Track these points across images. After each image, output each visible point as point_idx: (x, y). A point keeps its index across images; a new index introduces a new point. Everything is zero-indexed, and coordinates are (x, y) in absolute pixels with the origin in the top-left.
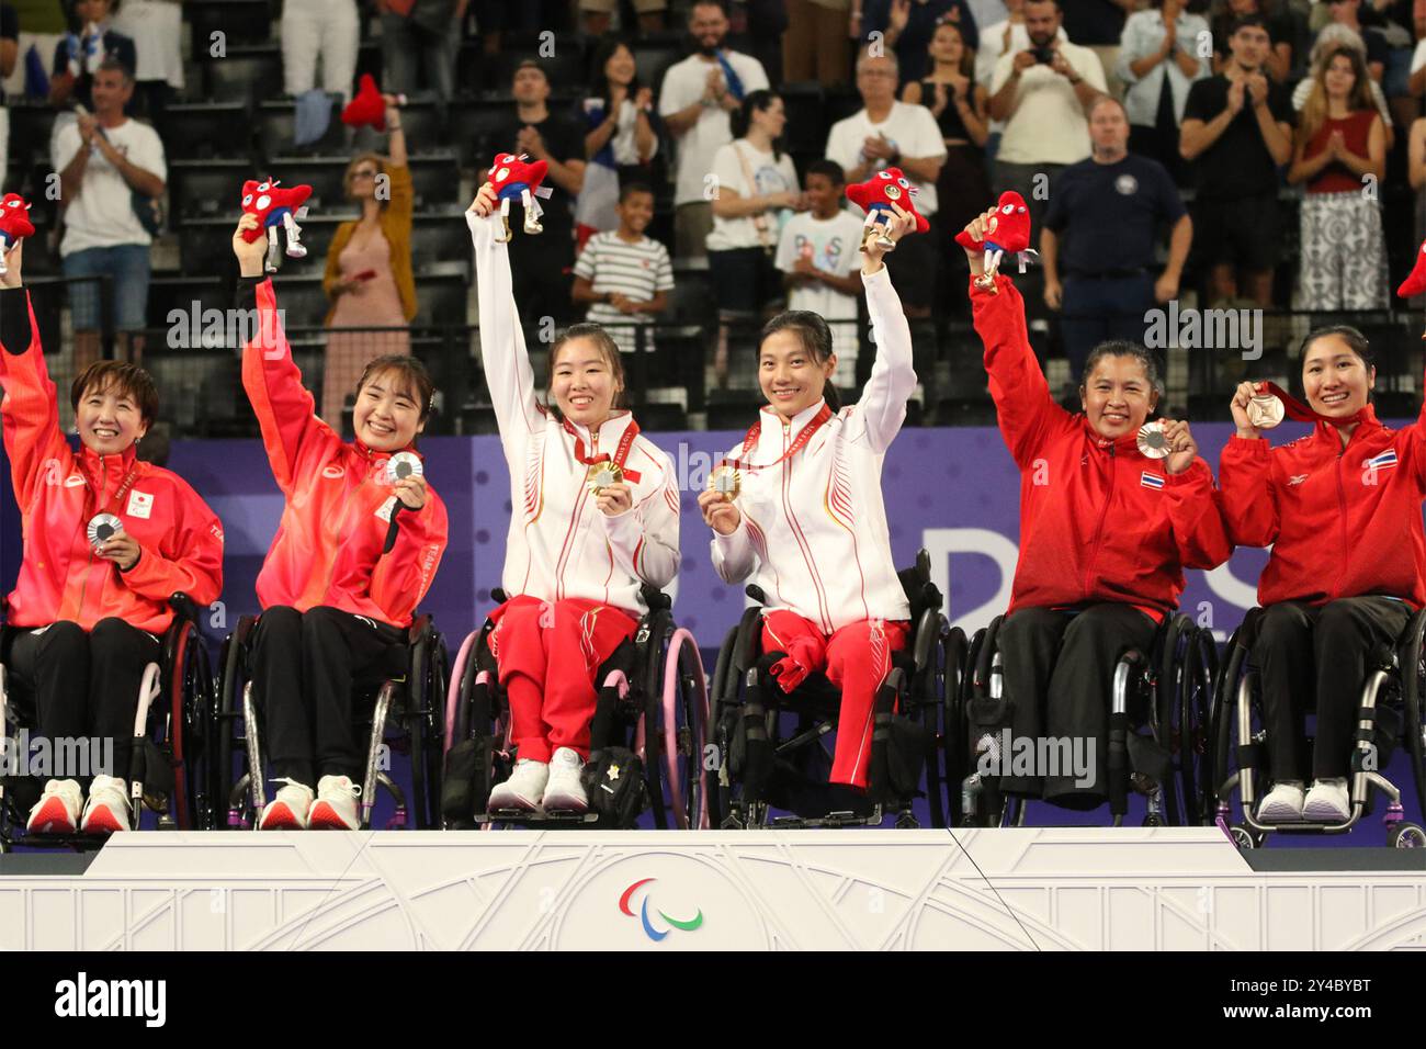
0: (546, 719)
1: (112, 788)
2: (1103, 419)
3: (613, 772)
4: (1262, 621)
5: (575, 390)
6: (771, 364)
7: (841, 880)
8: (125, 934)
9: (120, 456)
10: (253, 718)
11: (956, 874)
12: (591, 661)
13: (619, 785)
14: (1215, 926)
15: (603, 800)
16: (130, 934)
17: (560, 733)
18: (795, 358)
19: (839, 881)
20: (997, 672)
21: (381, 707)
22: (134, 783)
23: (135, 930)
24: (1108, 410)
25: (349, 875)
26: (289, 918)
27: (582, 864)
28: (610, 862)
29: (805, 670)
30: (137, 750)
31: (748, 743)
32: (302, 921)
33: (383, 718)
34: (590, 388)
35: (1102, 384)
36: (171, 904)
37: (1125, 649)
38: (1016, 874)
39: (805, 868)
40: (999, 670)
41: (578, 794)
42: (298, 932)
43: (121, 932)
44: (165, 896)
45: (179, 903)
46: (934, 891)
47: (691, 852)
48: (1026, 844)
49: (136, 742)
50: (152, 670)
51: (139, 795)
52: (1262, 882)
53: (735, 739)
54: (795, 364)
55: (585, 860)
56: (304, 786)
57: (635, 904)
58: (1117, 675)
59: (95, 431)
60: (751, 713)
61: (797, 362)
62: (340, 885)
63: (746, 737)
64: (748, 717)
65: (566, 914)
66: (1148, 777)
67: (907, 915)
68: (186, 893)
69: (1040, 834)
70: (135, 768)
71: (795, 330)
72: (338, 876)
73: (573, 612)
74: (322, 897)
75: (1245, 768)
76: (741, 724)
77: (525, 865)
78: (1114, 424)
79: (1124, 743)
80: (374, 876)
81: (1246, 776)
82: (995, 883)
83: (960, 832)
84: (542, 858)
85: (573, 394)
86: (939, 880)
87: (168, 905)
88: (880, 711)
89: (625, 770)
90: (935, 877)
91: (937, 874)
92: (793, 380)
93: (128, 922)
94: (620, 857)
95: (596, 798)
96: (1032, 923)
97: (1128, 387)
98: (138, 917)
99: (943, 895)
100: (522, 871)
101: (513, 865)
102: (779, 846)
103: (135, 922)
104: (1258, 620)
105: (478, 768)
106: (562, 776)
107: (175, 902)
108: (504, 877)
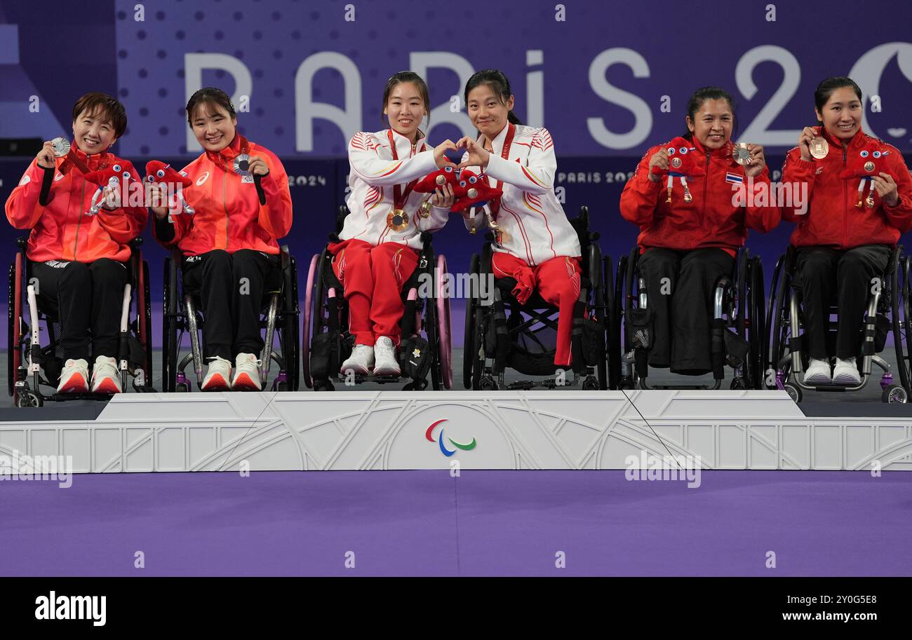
0: (372, 319)
1: (109, 365)
2: (709, 138)
3: (417, 353)
4: (804, 263)
5: (402, 115)
6: (475, 106)
7: (559, 420)
8: (122, 456)
9: (99, 154)
10: (194, 318)
11: (628, 417)
12: (399, 283)
13: (420, 361)
14: (783, 449)
15: (411, 370)
16: (125, 455)
17: (382, 327)
18: (491, 101)
19: (557, 421)
20: (644, 293)
21: (272, 312)
22: (122, 361)
23: (128, 453)
24: (712, 133)
25: (260, 419)
26: (224, 445)
27: (404, 411)
28: (420, 410)
29: (531, 290)
30: (123, 340)
31: (497, 336)
32: (232, 447)
33: (273, 317)
34: (412, 114)
35: (707, 117)
36: (151, 437)
37: (719, 278)
38: (663, 417)
39: (537, 413)
40: (644, 291)
41: (395, 366)
42: (229, 453)
43: (119, 454)
44: (147, 433)
45: (156, 436)
46: (614, 427)
47: (469, 404)
48: (670, 399)
49: (122, 335)
50: (128, 288)
51: (126, 368)
52: (811, 423)
53: (489, 333)
54: (490, 106)
55: (405, 409)
56: (227, 361)
57: (435, 435)
58: (717, 294)
59: (85, 139)
60: (499, 318)
61: (491, 104)
62: (256, 424)
63: (496, 331)
64: (497, 320)
65: (393, 441)
66: (737, 358)
67: (597, 442)
68: (160, 430)
69: (678, 393)
70: (122, 351)
71: (488, 85)
72: (255, 419)
73: (388, 254)
74: (244, 432)
75: (796, 351)
76: (492, 324)
77: (369, 412)
78: (715, 141)
79: (722, 336)
80: (278, 418)
81: (796, 355)
82: (650, 423)
83: (629, 392)
84: (379, 408)
85: (401, 117)
86: (617, 420)
87: (150, 437)
88: (576, 317)
89: (424, 352)
90: (615, 419)
91: (616, 417)
92: (490, 115)
93: (124, 447)
94: (426, 407)
95: (407, 368)
96: (671, 446)
97: (724, 118)
98: (130, 445)
99: (618, 429)
100: (367, 415)
101: (362, 411)
102: (521, 400)
103: (128, 449)
104: (802, 262)
105: (333, 349)
106: (384, 355)
107: (154, 436)
108: (356, 420)
